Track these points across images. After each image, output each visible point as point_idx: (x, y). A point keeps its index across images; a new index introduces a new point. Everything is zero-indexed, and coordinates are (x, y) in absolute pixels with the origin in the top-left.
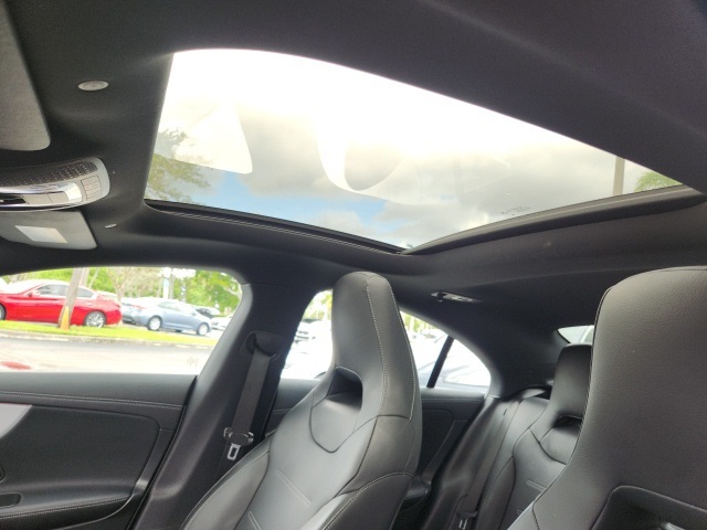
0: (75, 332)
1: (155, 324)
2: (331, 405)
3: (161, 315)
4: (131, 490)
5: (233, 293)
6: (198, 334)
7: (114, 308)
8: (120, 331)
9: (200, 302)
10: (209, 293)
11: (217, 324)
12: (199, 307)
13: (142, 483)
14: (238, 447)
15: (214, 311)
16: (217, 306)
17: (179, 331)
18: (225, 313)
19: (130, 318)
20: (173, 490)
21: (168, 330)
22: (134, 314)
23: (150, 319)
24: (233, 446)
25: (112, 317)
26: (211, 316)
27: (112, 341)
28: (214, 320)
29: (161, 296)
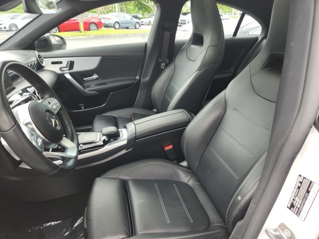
0: (87, 34)
1: (117, 26)
2: (193, 46)
3: (118, 21)
4: (135, 79)
5: (147, 4)
6: (136, 28)
7: (98, 21)
8: (104, 31)
9: (133, 12)
10: (136, 6)
11: (143, 22)
12: (133, 15)
13: (138, 78)
14: (164, 64)
15: (140, 16)
16: (141, 12)
17: (127, 28)
18: (145, 16)
19: (106, 24)
20: (147, 79)
21: (123, 28)
22: (107, 22)
23: (115, 24)
24: (162, 64)
25: (99, 25)
26: (139, 19)
27: (103, 36)
28: (142, 20)
29: (115, 12)
